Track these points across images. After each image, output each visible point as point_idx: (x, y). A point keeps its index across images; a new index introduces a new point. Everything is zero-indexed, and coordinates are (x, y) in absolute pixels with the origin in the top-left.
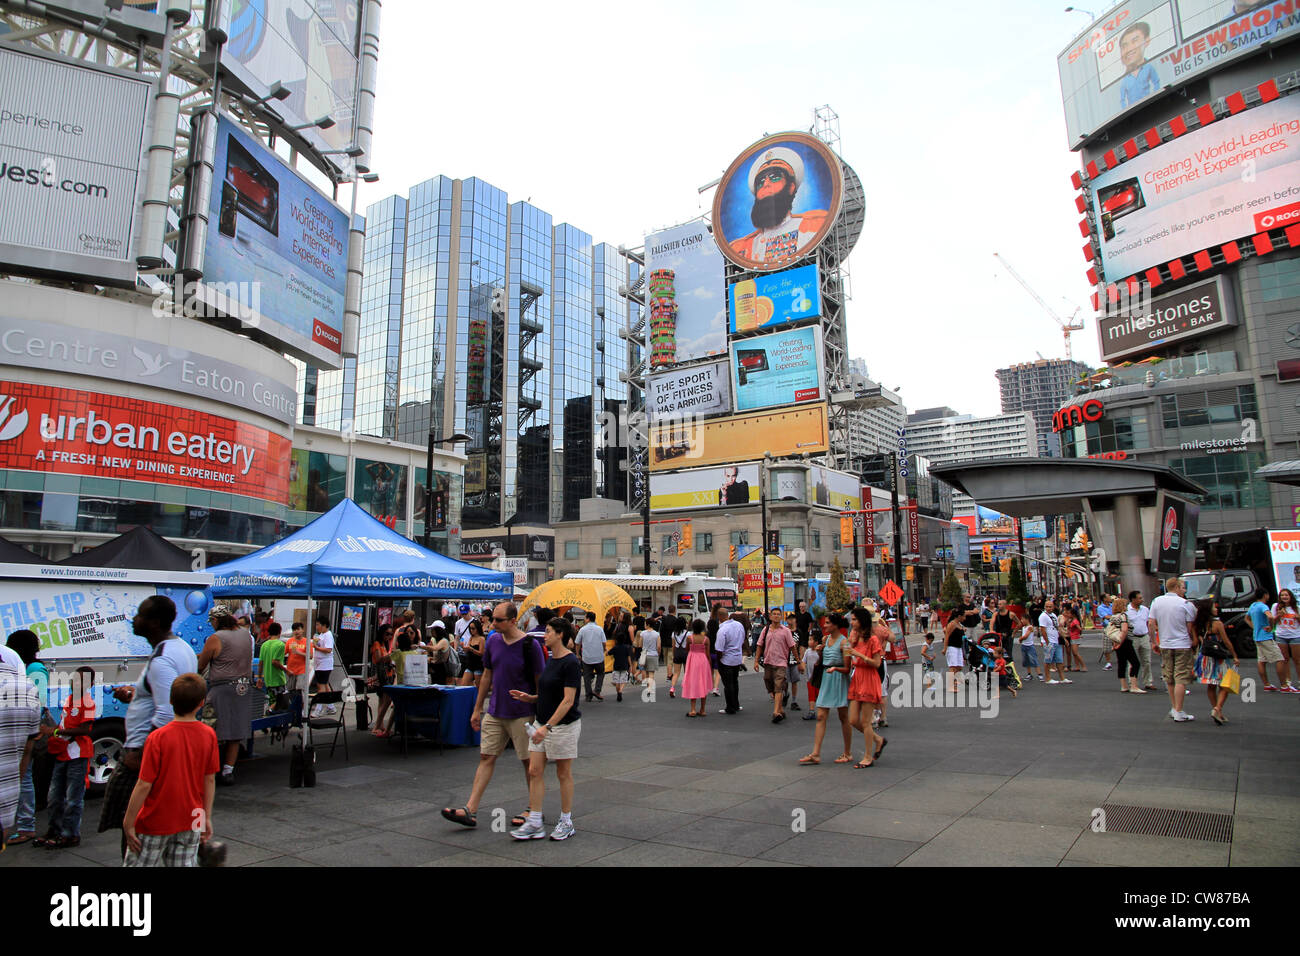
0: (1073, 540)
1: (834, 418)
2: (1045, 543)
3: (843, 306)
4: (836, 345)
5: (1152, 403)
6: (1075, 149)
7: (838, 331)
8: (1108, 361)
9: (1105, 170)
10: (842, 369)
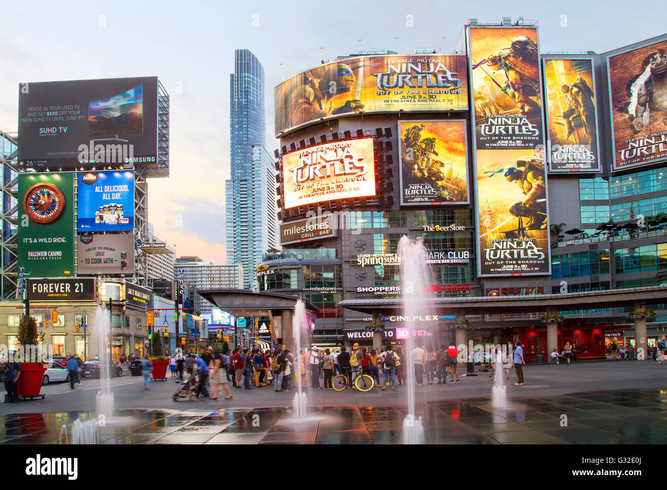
0: (260, 329)
1: (138, 257)
2: (245, 330)
3: (147, 195)
4: (142, 216)
5: (300, 268)
6: (278, 138)
7: (143, 209)
8: (283, 246)
9: (290, 152)
10: (144, 230)
